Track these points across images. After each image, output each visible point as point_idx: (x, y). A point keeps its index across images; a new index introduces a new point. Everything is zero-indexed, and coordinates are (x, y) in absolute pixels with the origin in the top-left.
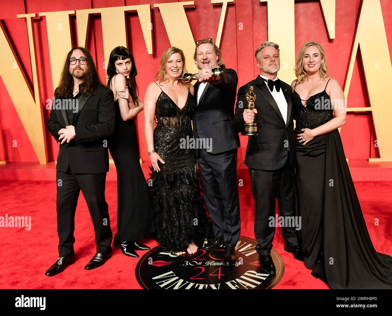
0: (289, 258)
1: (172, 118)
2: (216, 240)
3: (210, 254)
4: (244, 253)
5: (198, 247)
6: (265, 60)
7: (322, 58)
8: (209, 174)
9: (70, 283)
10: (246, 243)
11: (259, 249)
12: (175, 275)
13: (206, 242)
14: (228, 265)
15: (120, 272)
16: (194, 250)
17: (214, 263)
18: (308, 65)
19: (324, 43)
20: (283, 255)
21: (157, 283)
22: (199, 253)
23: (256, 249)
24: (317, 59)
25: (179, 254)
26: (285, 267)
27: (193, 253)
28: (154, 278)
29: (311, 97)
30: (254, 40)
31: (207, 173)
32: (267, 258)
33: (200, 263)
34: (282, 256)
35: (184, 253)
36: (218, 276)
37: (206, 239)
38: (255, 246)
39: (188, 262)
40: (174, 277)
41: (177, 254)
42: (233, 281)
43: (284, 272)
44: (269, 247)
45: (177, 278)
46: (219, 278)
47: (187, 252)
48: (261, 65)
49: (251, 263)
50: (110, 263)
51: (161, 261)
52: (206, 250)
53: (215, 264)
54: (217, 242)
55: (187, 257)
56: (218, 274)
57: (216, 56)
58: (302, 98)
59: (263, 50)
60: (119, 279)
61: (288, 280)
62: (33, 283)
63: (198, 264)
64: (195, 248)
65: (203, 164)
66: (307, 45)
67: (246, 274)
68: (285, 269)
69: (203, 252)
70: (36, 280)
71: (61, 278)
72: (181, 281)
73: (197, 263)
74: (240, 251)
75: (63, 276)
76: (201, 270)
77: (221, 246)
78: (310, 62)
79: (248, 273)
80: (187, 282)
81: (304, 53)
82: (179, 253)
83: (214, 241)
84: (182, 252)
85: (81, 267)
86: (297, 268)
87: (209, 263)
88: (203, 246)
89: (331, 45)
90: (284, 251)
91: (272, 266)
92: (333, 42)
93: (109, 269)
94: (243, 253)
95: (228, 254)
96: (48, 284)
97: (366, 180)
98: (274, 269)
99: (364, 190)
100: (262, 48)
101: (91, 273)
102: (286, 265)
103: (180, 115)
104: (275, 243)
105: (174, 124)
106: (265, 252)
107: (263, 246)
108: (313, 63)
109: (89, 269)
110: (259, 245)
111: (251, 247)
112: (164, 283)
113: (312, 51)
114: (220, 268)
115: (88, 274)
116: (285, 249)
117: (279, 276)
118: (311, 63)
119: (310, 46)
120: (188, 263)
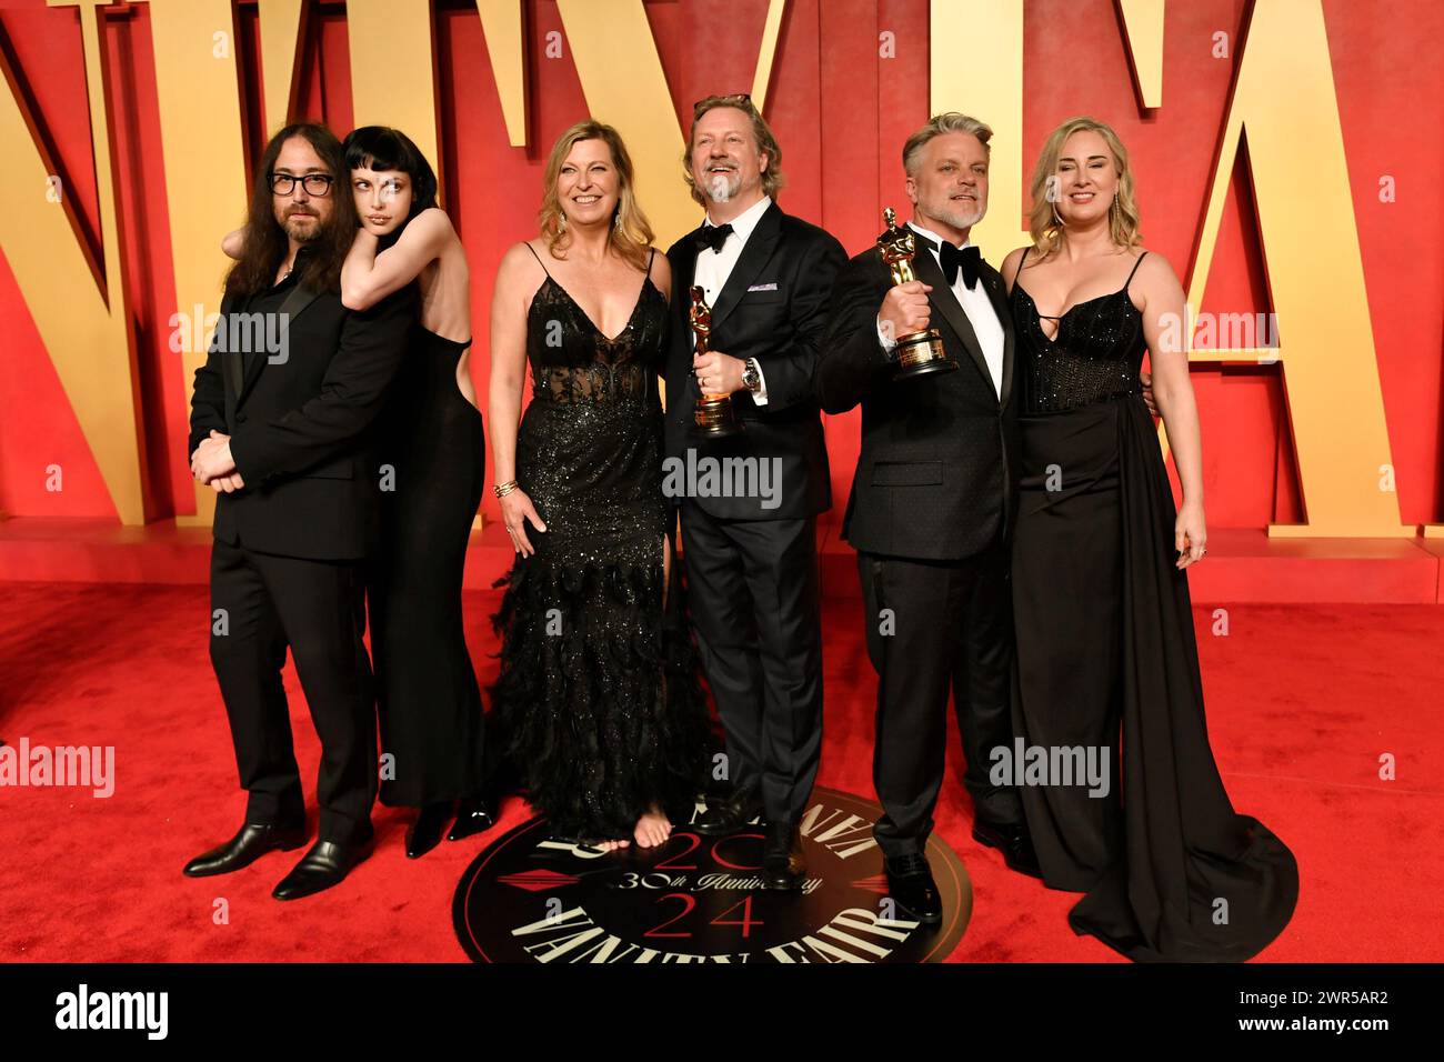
0: (990, 866)
1: (579, 370)
2: (738, 800)
3: (714, 849)
4: (834, 849)
5: (672, 824)
6: (937, 177)
7: (1119, 176)
8: (726, 566)
9: (222, 945)
10: (839, 811)
11: (889, 835)
12: (590, 921)
13: (701, 808)
14: (781, 888)
15: (400, 907)
16: (659, 835)
17: (727, 880)
18: (1072, 196)
19: (1126, 119)
20: (967, 854)
21: (528, 949)
22: (675, 844)
23: (875, 833)
24: (1100, 176)
25: (605, 847)
26: (975, 896)
27: (656, 844)
28: (516, 932)
29: (1076, 307)
30: (881, 106)
31: (715, 565)
32: (913, 864)
33: (680, 881)
34: (965, 858)
35: (624, 844)
36: (742, 926)
37: (702, 797)
38: (872, 825)
39: (636, 876)
40: (589, 927)
41: (600, 847)
42: (795, 944)
43: (970, 914)
44: (920, 829)
45: (599, 931)
46: (746, 934)
47: (633, 841)
48: (923, 190)
49: (856, 884)
50: (364, 876)
51: (542, 872)
52: (701, 836)
53: (732, 884)
54: (741, 806)
55: (637, 859)
56: (742, 919)
57: (761, 156)
58: (1042, 310)
59: (935, 139)
60: (395, 934)
61: (983, 943)
62: (91, 946)
63: (674, 884)
64: (661, 827)
65: (701, 531)
66: (1068, 127)
67: (838, 920)
68: (975, 904)
69: (690, 842)
70: (101, 933)
71: (189, 928)
72: (613, 942)
73: (669, 880)
74: (819, 839)
75: (196, 922)
76: (684, 904)
77: (755, 822)
78: (1078, 185)
79: (843, 916)
80: (634, 946)
81: (1057, 153)
82: (607, 844)
83: (729, 806)
84: (618, 840)
85: (260, 889)
86: (1016, 903)
87: (710, 881)
88: (692, 822)
89: (1147, 127)
90: (972, 840)
91: (929, 896)
92: (1155, 118)
93: (359, 899)
94: (829, 847)
95: (778, 850)
96: (145, 949)
97: (1257, 599)
98: (936, 905)
99: (1250, 633)
100: (933, 134)
101: (294, 912)
102: (978, 890)
103: (611, 363)
104: (941, 814)
105: (586, 391)
106: (907, 846)
107: (900, 822)
108: (1086, 189)
109: (287, 898)
110: (885, 819)
111: (855, 825)
112: (552, 949)
113: (1084, 147)
114: (749, 901)
115: (285, 914)
116: (976, 837)
117: (952, 927)
118: (1082, 187)
119: (1077, 130)
120: (639, 881)
